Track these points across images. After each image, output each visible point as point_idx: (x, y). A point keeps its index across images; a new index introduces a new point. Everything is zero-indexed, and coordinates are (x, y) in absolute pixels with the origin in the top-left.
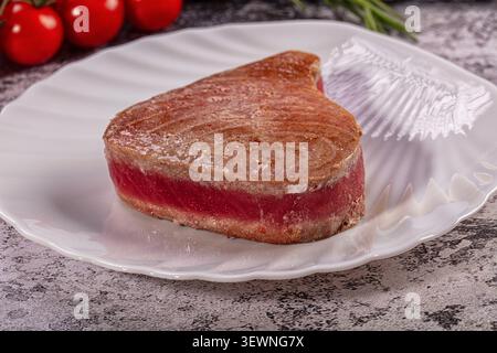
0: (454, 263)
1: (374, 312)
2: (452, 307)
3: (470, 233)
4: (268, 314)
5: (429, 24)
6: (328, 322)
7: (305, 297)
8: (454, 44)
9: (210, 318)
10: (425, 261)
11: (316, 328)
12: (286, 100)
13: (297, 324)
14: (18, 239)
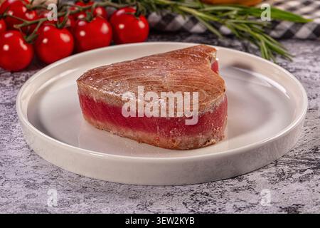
0: (301, 181)
1: (248, 205)
2: (297, 205)
3: (312, 166)
4: (183, 203)
5: (301, 52)
6: (220, 209)
7: (207, 195)
8: (315, 63)
9: (148, 204)
10: (283, 180)
11: (212, 212)
12: (188, 71)
13: (201, 209)
14: (36, 157)
